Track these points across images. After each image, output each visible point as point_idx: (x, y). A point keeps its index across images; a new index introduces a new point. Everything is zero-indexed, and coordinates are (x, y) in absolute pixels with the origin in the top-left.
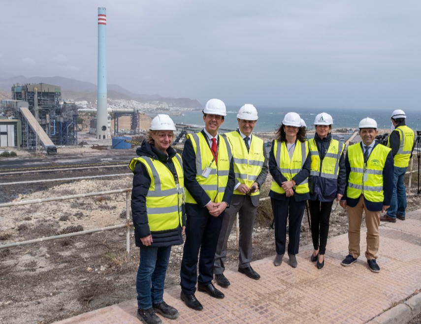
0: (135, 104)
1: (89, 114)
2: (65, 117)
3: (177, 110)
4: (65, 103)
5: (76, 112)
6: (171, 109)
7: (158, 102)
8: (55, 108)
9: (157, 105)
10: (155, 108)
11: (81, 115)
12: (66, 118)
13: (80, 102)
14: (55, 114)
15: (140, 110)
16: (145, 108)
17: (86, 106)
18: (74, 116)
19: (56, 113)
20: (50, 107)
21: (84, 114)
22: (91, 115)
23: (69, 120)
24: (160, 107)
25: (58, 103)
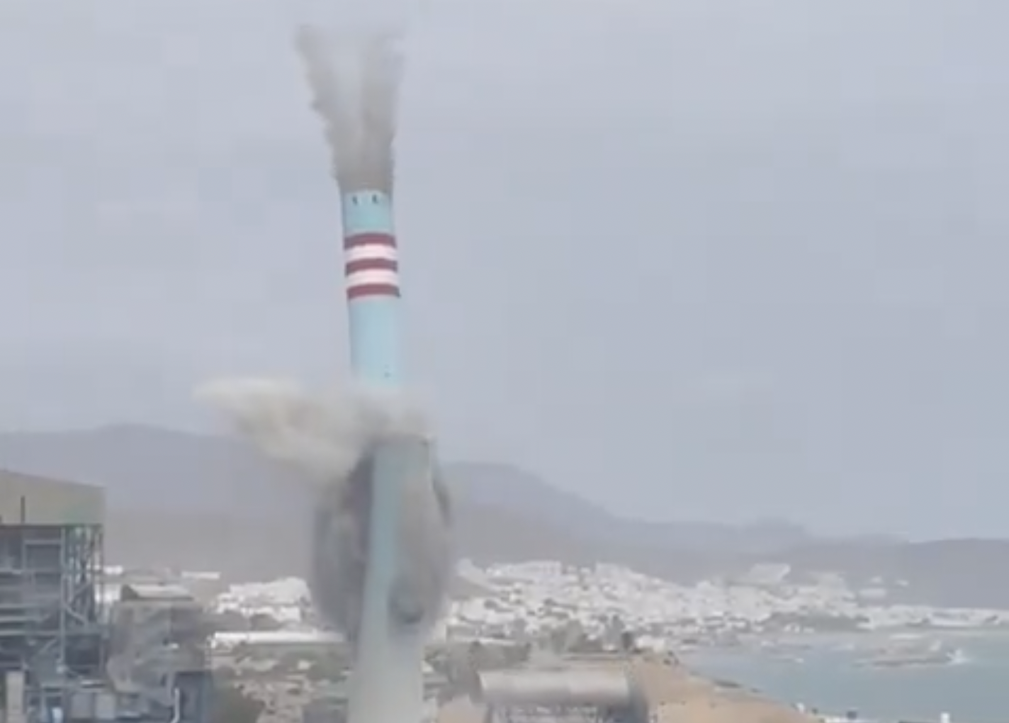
0: (622, 591)
1: (304, 665)
2: (126, 686)
3: (924, 625)
4: (128, 594)
5: (200, 656)
6: (877, 617)
7: (786, 569)
8: (62, 632)
9: (774, 591)
10: (765, 615)
11: (248, 674)
12: (134, 696)
13: (256, 589)
14: (61, 669)
15: (642, 632)
16: (693, 614)
17: (294, 613)
18: (183, 677)
19: (68, 661)
20: (32, 625)
21: (269, 664)
22: (314, 675)
23: (155, 705)
24: (791, 606)
25: (86, 594)
